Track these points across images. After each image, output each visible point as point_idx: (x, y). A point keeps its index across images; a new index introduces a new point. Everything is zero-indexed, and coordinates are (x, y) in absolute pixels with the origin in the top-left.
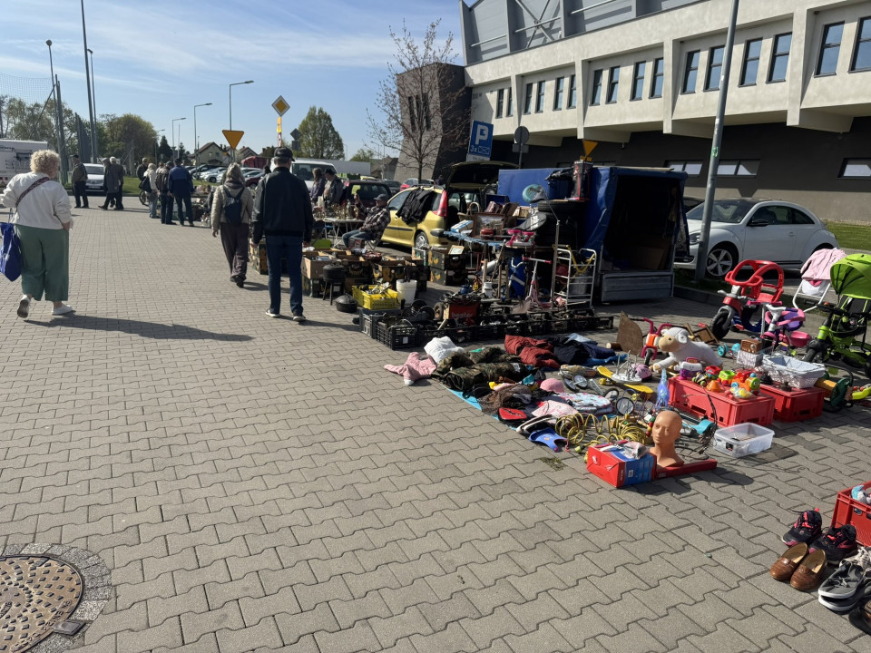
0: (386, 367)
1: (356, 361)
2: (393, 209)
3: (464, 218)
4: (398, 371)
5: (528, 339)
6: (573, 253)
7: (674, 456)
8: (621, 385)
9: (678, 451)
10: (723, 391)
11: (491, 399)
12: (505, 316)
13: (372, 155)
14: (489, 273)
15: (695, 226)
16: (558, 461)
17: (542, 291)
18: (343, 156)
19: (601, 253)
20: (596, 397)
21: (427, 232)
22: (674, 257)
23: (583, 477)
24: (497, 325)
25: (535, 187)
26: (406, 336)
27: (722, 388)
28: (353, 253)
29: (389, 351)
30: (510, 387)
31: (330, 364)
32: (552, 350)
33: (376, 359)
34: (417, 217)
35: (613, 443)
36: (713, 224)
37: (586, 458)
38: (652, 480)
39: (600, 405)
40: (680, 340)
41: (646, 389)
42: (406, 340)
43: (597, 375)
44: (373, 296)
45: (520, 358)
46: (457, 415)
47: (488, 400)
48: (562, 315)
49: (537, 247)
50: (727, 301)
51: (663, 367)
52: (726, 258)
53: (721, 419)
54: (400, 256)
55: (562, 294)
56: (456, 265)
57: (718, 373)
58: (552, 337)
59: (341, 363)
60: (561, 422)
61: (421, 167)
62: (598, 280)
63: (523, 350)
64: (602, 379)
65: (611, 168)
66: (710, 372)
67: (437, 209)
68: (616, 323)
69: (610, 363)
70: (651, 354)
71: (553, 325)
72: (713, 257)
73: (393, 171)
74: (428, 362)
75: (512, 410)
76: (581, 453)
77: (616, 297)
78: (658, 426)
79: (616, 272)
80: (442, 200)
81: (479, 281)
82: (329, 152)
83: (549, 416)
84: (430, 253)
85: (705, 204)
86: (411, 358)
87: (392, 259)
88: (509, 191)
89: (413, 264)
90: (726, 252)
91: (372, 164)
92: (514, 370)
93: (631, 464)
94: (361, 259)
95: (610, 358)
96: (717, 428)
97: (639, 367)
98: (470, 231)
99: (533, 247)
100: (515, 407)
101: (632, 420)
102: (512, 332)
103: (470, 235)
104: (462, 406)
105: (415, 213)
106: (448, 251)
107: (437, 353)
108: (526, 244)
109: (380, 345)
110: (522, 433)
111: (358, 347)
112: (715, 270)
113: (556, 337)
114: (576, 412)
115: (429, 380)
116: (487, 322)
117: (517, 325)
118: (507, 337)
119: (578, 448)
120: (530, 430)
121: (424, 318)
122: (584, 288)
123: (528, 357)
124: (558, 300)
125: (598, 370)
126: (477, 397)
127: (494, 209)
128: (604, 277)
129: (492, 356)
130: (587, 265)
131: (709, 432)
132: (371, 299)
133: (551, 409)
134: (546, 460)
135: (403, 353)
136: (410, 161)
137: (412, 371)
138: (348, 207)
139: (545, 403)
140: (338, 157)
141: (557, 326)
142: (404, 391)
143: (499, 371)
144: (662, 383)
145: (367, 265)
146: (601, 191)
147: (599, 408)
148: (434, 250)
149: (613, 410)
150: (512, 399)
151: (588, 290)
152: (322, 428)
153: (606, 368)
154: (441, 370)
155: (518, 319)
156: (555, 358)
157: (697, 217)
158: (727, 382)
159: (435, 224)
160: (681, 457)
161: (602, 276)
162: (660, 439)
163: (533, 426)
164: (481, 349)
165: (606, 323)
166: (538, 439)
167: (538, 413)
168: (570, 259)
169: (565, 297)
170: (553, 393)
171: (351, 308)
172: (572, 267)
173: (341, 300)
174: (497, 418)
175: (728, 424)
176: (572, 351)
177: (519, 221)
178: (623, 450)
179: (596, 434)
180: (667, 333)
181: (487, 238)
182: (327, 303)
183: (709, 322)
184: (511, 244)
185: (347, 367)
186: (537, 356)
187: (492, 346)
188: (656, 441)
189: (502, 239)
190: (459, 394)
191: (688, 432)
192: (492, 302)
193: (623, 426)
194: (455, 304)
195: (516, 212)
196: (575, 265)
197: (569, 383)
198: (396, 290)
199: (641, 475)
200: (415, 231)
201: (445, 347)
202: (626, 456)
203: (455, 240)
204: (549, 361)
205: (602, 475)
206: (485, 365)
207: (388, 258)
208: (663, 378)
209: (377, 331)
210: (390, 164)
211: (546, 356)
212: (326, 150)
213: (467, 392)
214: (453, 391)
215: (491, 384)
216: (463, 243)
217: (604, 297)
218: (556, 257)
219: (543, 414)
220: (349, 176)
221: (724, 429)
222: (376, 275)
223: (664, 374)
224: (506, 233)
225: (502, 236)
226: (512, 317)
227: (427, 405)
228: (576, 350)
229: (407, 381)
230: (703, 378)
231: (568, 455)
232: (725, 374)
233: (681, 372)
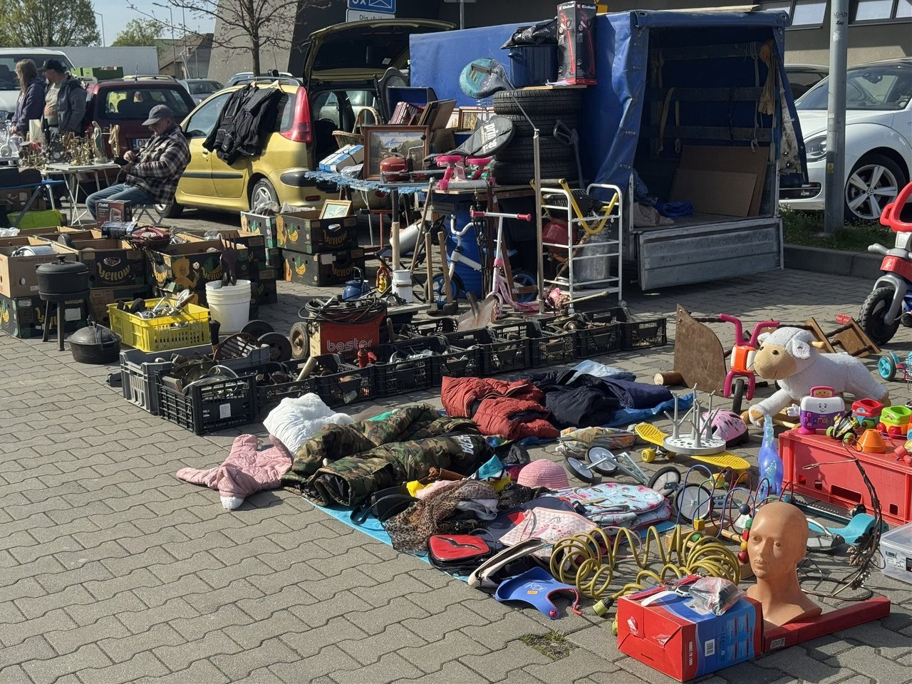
0: (180, 474)
1: (114, 468)
2: (197, 134)
3: (346, 141)
4: (207, 480)
5: (491, 381)
6: (575, 195)
7: (800, 599)
8: (684, 459)
9: (807, 587)
10: (891, 450)
11: (413, 518)
12: (442, 337)
13: (157, 31)
14: (405, 252)
15: (814, 123)
16: (557, 639)
17: (518, 280)
18: (96, 38)
19: (631, 191)
20: (634, 490)
21: (274, 177)
22: (778, 189)
23: (611, 668)
24: (425, 360)
25: (484, 63)
26: (225, 401)
27: (888, 444)
28: (106, 233)
29: (188, 437)
30: (450, 488)
31: (51, 482)
32: (542, 401)
33: (160, 459)
34: (249, 148)
35: (669, 584)
36: (850, 116)
37: (615, 625)
38: (758, 657)
39: (643, 506)
40: (797, 353)
41: (736, 461)
42: (225, 411)
43: (637, 444)
44: (154, 322)
45: (474, 425)
46: (339, 564)
47: (406, 521)
48: (561, 325)
49: (498, 188)
50: (887, 265)
51: (767, 411)
52: (884, 182)
53: (894, 509)
54: (213, 231)
55: (561, 281)
56: (336, 241)
57: (878, 412)
58: (540, 372)
59: (78, 476)
60: (561, 553)
61: (257, 45)
62: (631, 248)
63: (481, 407)
64: (647, 451)
65: (633, 14)
66: (860, 413)
67: (290, 127)
68: (671, 331)
69: (660, 416)
70: (744, 388)
71: (543, 347)
72: (859, 182)
73: (206, 61)
74: (274, 452)
75: (459, 539)
76: (606, 616)
77: (671, 278)
78: (758, 539)
79: (665, 226)
80: (298, 109)
81: (387, 270)
82: (63, 31)
83: (535, 542)
84: (280, 221)
85: (831, 80)
86: (237, 449)
87: (194, 240)
88: (434, 76)
89: (241, 246)
90: (882, 169)
91: (160, 51)
92: (460, 449)
93: (709, 627)
94: (125, 245)
95: (663, 404)
96: (886, 529)
97: (720, 416)
98: (359, 168)
99: (490, 188)
100: (464, 532)
101: (709, 531)
102: (459, 371)
103: (361, 176)
104: (349, 541)
105: (243, 139)
106: (318, 213)
107: (294, 430)
108: (477, 183)
109: (170, 426)
110: (481, 587)
111: (120, 435)
112: (866, 208)
113: (549, 371)
114: (593, 527)
115: (276, 493)
116: (402, 355)
117: (469, 354)
118: (446, 382)
119: (599, 605)
120: (496, 577)
121: (265, 359)
122: (603, 267)
123: (492, 419)
124: (554, 295)
125: (638, 432)
126: (382, 520)
127: (408, 115)
128: (642, 239)
129: (413, 427)
130: (606, 217)
131: (869, 540)
132: (150, 328)
133: (540, 525)
134: (533, 640)
135: (220, 440)
136: (231, 34)
137: (236, 477)
138: (94, 137)
139: (528, 515)
140: (86, 41)
141: (550, 349)
142: (218, 524)
143: (429, 456)
144: (766, 445)
145: (139, 257)
146: (618, 64)
147: (640, 513)
148: (286, 213)
149: (669, 513)
150: (457, 512)
151: (613, 271)
152: (27, 630)
153: (653, 427)
154: (301, 468)
155: (470, 343)
156: (550, 418)
157: (818, 105)
158: (898, 430)
159: (289, 159)
160: (815, 599)
161: (636, 236)
162: (764, 565)
163: (503, 568)
164: (390, 413)
165: (651, 333)
166: (514, 596)
167: (511, 538)
168: (568, 209)
169: (567, 288)
170: (544, 490)
171: (104, 353)
172: (575, 224)
173: (82, 337)
174: (426, 560)
175: (908, 518)
176: (583, 398)
177: (458, 137)
178: (689, 598)
179: (637, 569)
180: (769, 340)
181: (396, 179)
182: (54, 345)
183: (857, 312)
184: (446, 187)
185: (90, 485)
186: (510, 416)
187: (412, 405)
188: (757, 572)
189: (427, 178)
190: (343, 517)
191: (827, 543)
192: (415, 312)
193: (691, 544)
194: (332, 321)
195: (453, 121)
196: (581, 220)
197: (577, 465)
198: (206, 305)
199: (731, 648)
200: (247, 178)
201: (308, 416)
202: (697, 610)
203: (330, 189)
204: (537, 424)
205: (651, 658)
206: (396, 446)
207: (185, 238)
208: (766, 436)
209: (161, 397)
210: (200, 47)
211: (531, 414)
212: (57, 27)
213: (360, 511)
214: (329, 511)
215: (411, 486)
216: (348, 192)
217: (645, 281)
218: (540, 206)
219: (525, 539)
220: (97, 72)
221: (901, 529)
222: (161, 277)
223: (768, 427)
224: (433, 165)
225: (426, 172)
226: (458, 340)
227: (274, 549)
228: (590, 394)
229: (227, 501)
230: (848, 427)
231: (580, 622)
232: (893, 414)
233: (802, 419)
